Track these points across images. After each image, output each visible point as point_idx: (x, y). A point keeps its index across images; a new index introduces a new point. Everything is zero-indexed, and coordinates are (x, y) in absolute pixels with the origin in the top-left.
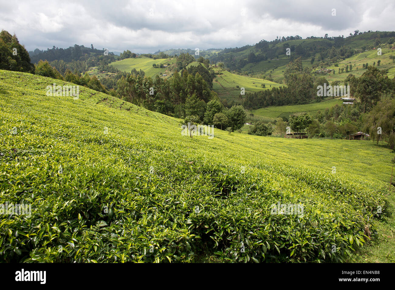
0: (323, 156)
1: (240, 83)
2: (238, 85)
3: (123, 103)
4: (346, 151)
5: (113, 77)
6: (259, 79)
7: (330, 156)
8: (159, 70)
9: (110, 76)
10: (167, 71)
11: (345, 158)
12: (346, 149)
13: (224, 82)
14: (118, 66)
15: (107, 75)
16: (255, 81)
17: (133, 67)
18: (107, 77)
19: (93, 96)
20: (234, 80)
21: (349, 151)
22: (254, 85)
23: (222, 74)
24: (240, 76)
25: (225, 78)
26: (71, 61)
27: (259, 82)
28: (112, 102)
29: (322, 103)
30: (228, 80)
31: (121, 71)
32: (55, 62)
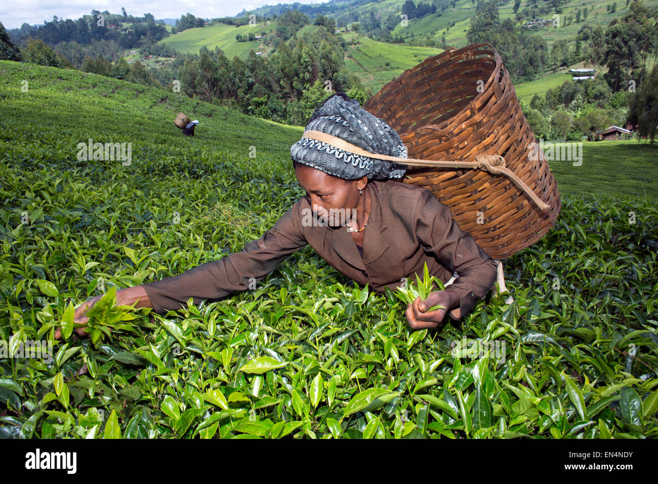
0: (562, 173)
1: (391, 57)
2: (388, 61)
3: (198, 104)
4: (599, 160)
5: (170, 65)
6: (424, 48)
7: (574, 172)
8: (248, 45)
9: (163, 64)
10: (261, 46)
11: (602, 174)
12: (599, 157)
13: (364, 57)
14: (174, 43)
15: (158, 62)
16: (417, 52)
17: (202, 44)
18: (158, 66)
19: (141, 95)
20: (381, 52)
21: (604, 161)
22: (416, 58)
23: (359, 43)
24: (391, 45)
25: (364, 50)
26: (89, 43)
27: (424, 52)
28: (177, 104)
29: (537, 81)
30: (370, 54)
31: (181, 53)
32: (62, 45)
